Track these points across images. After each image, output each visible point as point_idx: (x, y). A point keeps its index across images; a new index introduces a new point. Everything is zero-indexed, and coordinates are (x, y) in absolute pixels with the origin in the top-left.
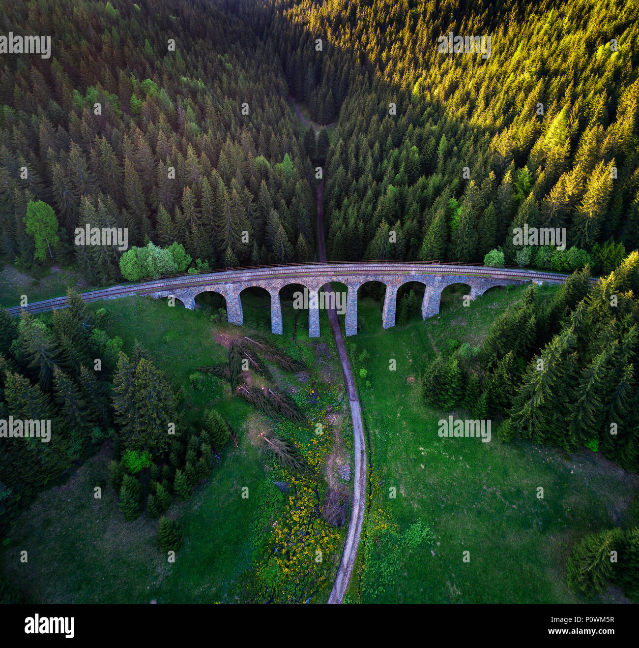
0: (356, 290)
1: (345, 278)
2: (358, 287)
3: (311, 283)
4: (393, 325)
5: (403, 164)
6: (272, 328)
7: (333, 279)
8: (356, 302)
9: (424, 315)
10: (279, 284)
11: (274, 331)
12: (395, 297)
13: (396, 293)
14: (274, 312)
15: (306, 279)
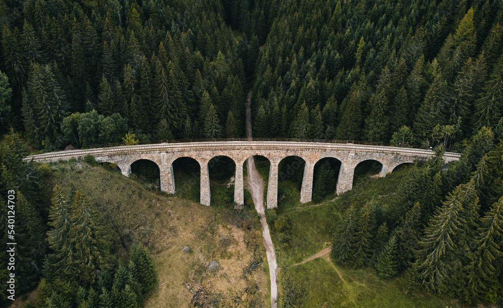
0: (277, 164)
1: (268, 152)
2: (279, 161)
3: (237, 156)
4: (310, 200)
5: (325, 61)
6: (201, 198)
7: (257, 152)
8: (277, 176)
9: (338, 191)
10: (208, 156)
11: (202, 202)
12: (313, 172)
13: (313, 168)
14: (203, 182)
15: (233, 152)
